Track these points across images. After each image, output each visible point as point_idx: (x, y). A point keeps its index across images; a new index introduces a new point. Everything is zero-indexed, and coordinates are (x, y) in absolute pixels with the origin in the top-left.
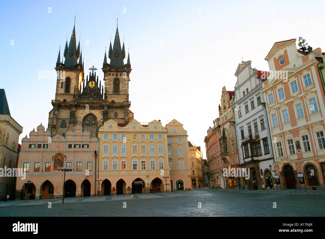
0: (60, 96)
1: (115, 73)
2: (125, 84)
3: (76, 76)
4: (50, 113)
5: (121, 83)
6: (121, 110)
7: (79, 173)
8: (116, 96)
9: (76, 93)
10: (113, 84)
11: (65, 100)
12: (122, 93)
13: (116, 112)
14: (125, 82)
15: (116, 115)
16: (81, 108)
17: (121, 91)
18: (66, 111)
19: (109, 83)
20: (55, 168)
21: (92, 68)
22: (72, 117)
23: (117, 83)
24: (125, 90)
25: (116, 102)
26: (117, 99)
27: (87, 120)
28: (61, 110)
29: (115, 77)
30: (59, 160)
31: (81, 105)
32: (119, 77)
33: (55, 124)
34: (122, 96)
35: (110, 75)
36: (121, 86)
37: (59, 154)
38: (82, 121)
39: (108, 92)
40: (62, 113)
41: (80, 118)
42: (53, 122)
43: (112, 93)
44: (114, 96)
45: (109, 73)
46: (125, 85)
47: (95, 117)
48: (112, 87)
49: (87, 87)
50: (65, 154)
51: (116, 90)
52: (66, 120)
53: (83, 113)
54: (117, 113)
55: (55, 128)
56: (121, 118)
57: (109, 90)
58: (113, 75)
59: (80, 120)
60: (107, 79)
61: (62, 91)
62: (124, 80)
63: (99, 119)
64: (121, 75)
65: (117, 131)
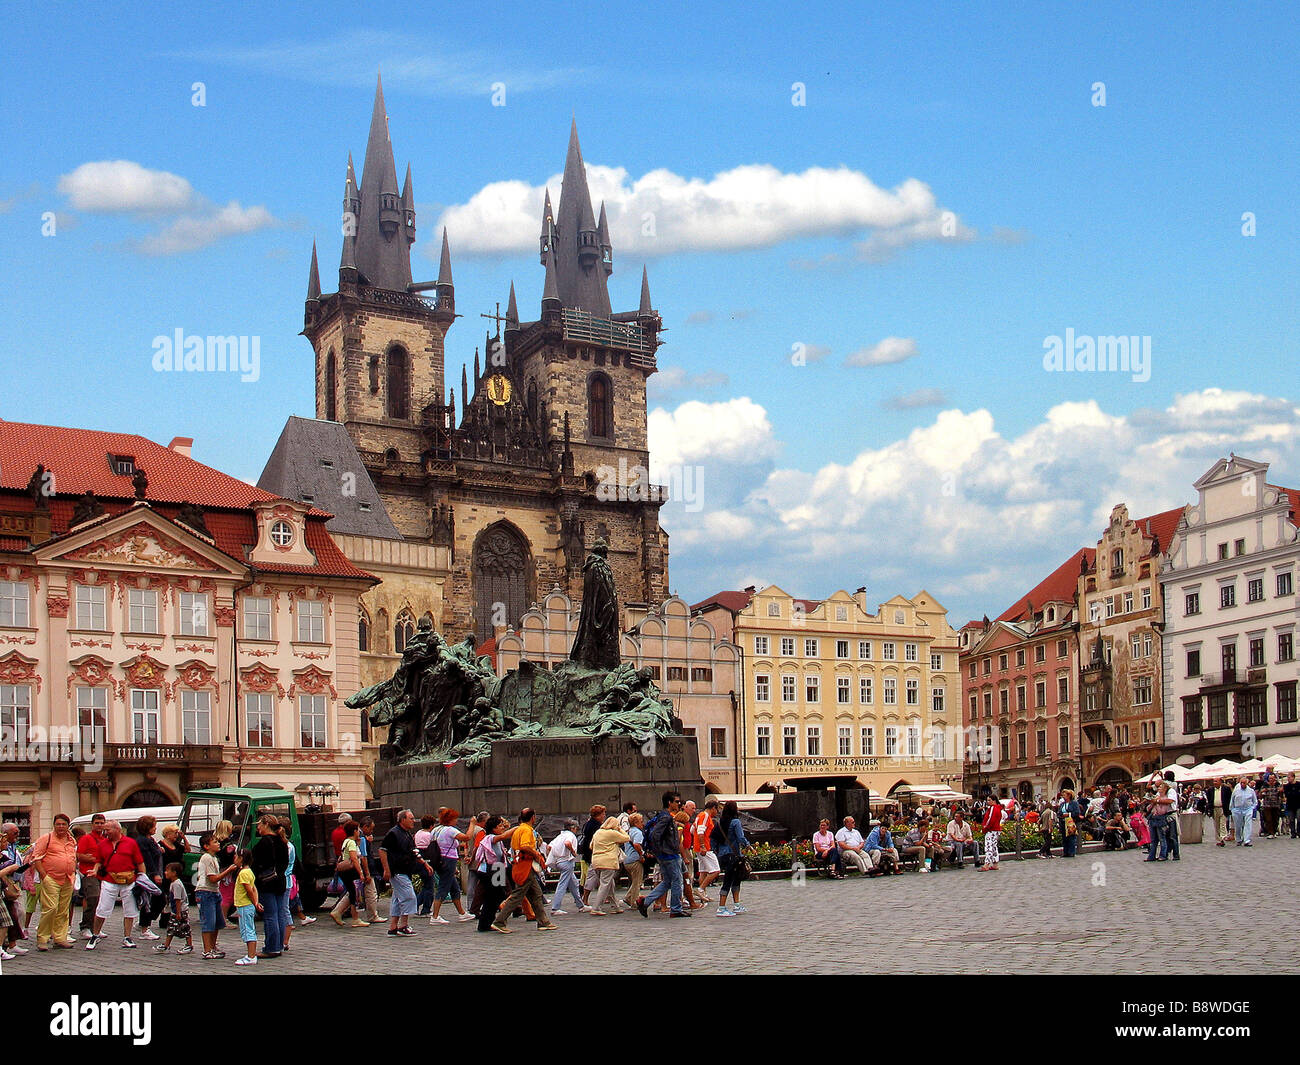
0: (367, 430)
1: (593, 352)
2: (634, 404)
3: (429, 342)
5: (617, 400)
6: (622, 515)
8: (602, 453)
10: (584, 397)
11: (392, 453)
12: (625, 445)
13: (602, 525)
16: (465, 495)
17: (618, 436)
19: (572, 391)
22: (442, 532)
23: (598, 395)
24: (635, 431)
27: (488, 549)
29: (591, 366)
31: (467, 481)
32: (608, 370)
34: (623, 458)
35: (573, 355)
36: (617, 413)
38: (471, 551)
39: (576, 434)
41: (463, 538)
43: (583, 440)
44: (592, 452)
46: (633, 411)
47: (521, 541)
48: (583, 412)
49: (479, 399)
51: (601, 430)
53: (474, 518)
54: (608, 528)
56: (620, 553)
58: (586, 357)
59: (465, 547)
60: (561, 374)
61: (376, 408)
62: (630, 387)
63: (538, 548)
64: (615, 363)
65: (792, 626)
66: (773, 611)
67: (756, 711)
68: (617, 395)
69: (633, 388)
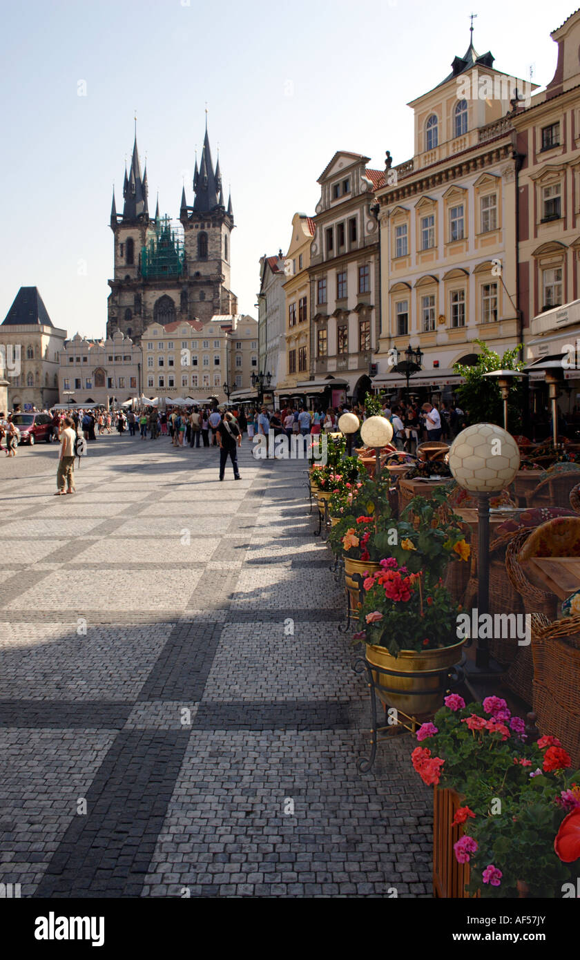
0: (120, 271)
1: (199, 224)
2: (216, 242)
3: (140, 234)
4: (109, 299)
5: (209, 241)
6: (209, 287)
7: (122, 390)
8: (202, 263)
9: (141, 264)
10: (196, 243)
11: (128, 277)
12: (212, 259)
13: (202, 292)
14: (216, 239)
15: (202, 297)
16: (150, 288)
17: (209, 256)
18: (130, 294)
19: (192, 242)
20: (96, 384)
21: (166, 219)
22: (137, 303)
23: (203, 240)
24: (216, 252)
25: (202, 274)
26: (203, 269)
27: (162, 306)
28: (123, 293)
29: (199, 230)
30: (100, 375)
31: (151, 283)
32: (206, 230)
33: (115, 316)
34: (211, 264)
35: (192, 227)
36: (209, 246)
37: (100, 369)
38: (153, 308)
39: (190, 258)
40: (126, 297)
41: (150, 303)
42: (114, 313)
43: (195, 259)
44: (199, 264)
45: (190, 224)
46: (216, 244)
47: (171, 302)
48: (195, 248)
50: (106, 368)
51: (203, 254)
52: (131, 308)
53: (154, 296)
54: (204, 293)
55: (117, 322)
57: (191, 255)
58: (197, 227)
59: (150, 307)
60: (187, 236)
61: (123, 262)
63: (177, 304)
64: (209, 227)
65: (162, 338)
66: (155, 333)
67: (148, 370)
68: (209, 239)
69: (216, 235)
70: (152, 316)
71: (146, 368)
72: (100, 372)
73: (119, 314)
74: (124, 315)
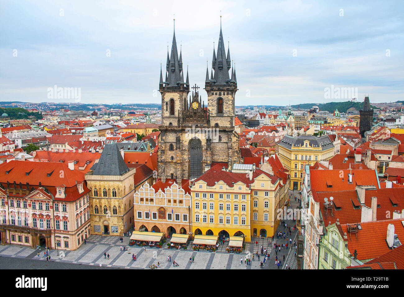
0: (165, 119)
1: (218, 92)
2: (229, 104)
3: (179, 97)
4: (159, 137)
5: (224, 104)
6: (225, 133)
7: (177, 222)
8: (220, 118)
9: (180, 116)
10: (216, 104)
11: (171, 124)
12: (226, 115)
13: (220, 136)
14: (229, 102)
15: (220, 139)
17: (224, 113)
18: (173, 134)
19: (213, 103)
20: (160, 217)
21: (195, 87)
22: (178, 142)
23: (220, 103)
24: (229, 111)
25: (220, 125)
26: (221, 122)
27: (193, 144)
28: (168, 134)
29: (218, 96)
30: (162, 211)
32: (222, 96)
33: (163, 149)
34: (226, 118)
35: (213, 94)
36: (224, 107)
37: (162, 207)
38: (187, 145)
39: (212, 114)
40: (170, 136)
41: (186, 141)
42: (162, 147)
43: (215, 115)
44: (218, 118)
45: (212, 92)
46: (229, 106)
47: (200, 142)
48: (215, 108)
49: (191, 108)
50: (167, 207)
51: (220, 112)
52: (173, 144)
55: (164, 153)
56: (225, 143)
57: (212, 112)
58: (216, 94)
59: (186, 144)
60: (210, 99)
61: (168, 114)
62: (228, 100)
63: (204, 143)
64: (224, 94)
65: (206, 191)
66: (201, 187)
67: (196, 211)
68: (224, 102)
70: (187, 149)
71: (194, 210)
72: (162, 209)
73: (166, 147)
74: (168, 148)
